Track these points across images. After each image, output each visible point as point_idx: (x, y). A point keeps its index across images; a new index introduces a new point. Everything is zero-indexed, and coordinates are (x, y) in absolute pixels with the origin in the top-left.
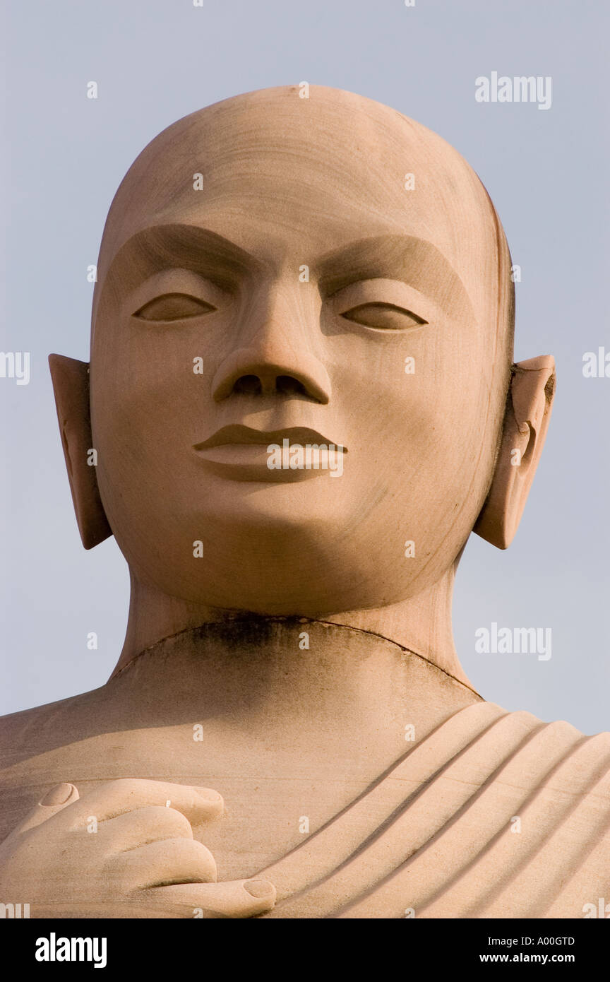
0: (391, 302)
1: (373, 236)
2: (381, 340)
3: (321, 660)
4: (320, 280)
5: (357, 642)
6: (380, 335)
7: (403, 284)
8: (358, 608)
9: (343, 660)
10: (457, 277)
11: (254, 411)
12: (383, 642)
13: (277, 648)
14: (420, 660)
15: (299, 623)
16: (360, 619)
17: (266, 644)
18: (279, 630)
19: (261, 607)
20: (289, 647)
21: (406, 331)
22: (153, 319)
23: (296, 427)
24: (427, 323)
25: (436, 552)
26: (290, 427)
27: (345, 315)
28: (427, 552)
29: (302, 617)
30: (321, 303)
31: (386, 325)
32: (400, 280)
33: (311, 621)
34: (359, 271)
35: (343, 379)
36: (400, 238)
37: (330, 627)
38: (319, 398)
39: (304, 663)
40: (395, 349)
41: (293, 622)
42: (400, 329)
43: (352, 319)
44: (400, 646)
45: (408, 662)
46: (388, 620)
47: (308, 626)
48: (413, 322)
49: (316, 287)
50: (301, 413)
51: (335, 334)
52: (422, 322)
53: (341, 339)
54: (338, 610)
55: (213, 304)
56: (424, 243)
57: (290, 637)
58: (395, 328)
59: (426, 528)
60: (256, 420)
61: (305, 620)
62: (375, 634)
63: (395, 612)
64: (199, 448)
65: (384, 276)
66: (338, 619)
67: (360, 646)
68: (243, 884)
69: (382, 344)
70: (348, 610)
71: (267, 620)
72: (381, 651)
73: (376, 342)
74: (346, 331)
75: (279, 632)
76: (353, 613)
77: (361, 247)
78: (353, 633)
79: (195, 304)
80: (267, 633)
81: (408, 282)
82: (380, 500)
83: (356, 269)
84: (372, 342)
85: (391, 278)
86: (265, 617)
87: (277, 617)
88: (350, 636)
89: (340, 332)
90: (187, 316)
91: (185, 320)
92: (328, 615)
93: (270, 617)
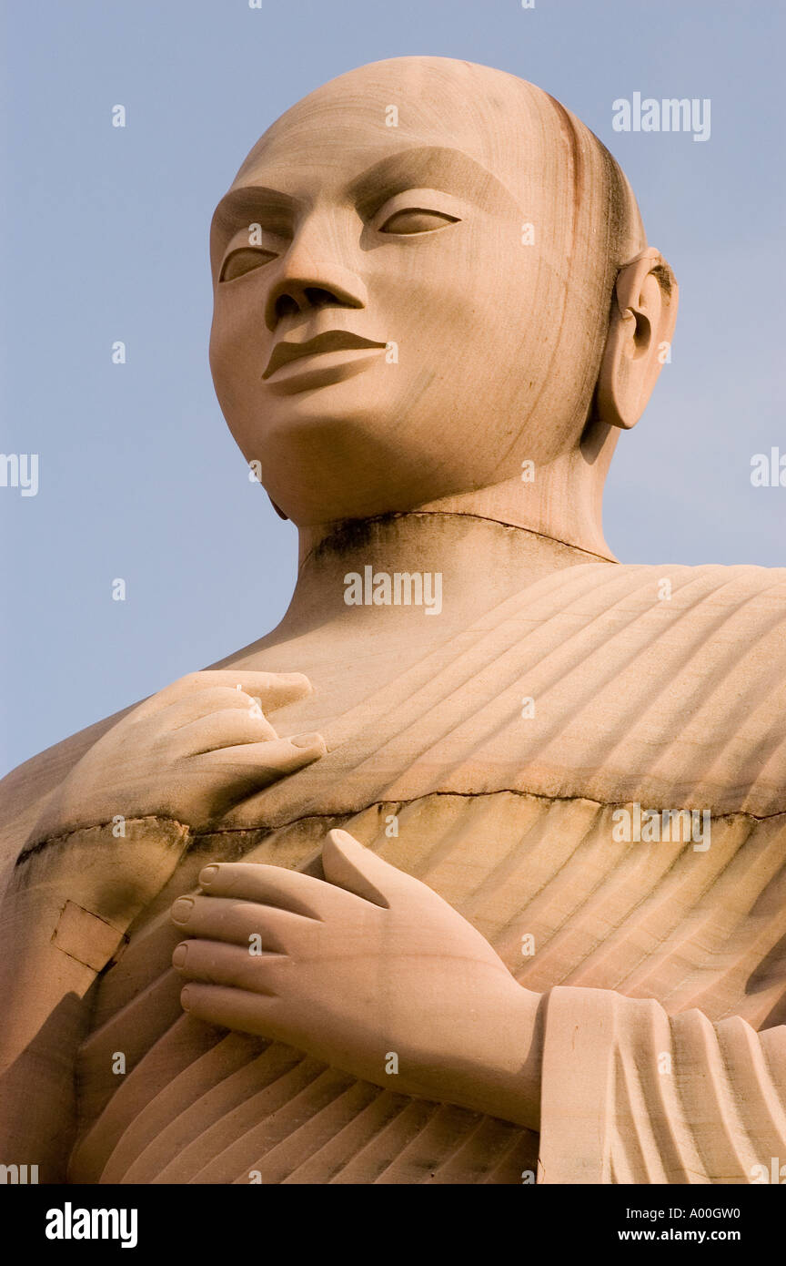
0: (415, 206)
1: (395, 153)
2: (414, 244)
3: (418, 547)
4: (356, 204)
5: (452, 526)
6: (412, 239)
7: (431, 191)
8: (448, 494)
9: (439, 543)
10: (492, 177)
11: (294, 327)
12: (480, 521)
13: (378, 545)
14: (528, 534)
15: (395, 518)
16: (454, 504)
17: (368, 544)
18: (377, 529)
19: (359, 512)
20: (387, 542)
21: (438, 231)
22: (231, 279)
23: (328, 332)
24: (460, 220)
25: (522, 432)
26: (322, 332)
27: (383, 230)
28: (509, 430)
29: (395, 513)
30: (362, 225)
31: (418, 228)
32: (428, 187)
33: (404, 514)
34: (389, 187)
35: (378, 285)
36: (423, 150)
37: (423, 517)
38: (353, 303)
39: (403, 553)
40: (428, 248)
41: (387, 518)
42: (431, 230)
43: (389, 232)
44: (502, 523)
45: (512, 536)
46: (483, 502)
47: (402, 519)
48: (445, 221)
49: (354, 211)
50: (333, 320)
51: (374, 248)
52: (454, 220)
53: (378, 252)
54: (428, 500)
55: (274, 251)
56: (447, 151)
57: (387, 533)
58: (426, 230)
59: (493, 406)
60: (295, 335)
61: (399, 514)
62: (470, 515)
63: (493, 493)
64: (266, 376)
65: (413, 187)
66: (430, 507)
67: (455, 527)
68: (290, 741)
69: (415, 246)
70: (438, 498)
71: (367, 521)
72: (478, 529)
73: (409, 245)
74: (383, 242)
75: (377, 531)
76: (445, 499)
77: (386, 165)
78: (447, 517)
79: (259, 255)
80: (367, 534)
81: (437, 187)
82: (429, 384)
83: (386, 187)
84: (406, 246)
85: (419, 187)
86: (364, 521)
87: (375, 517)
88: (443, 521)
89: (379, 245)
90: (254, 267)
91: (254, 271)
92: (419, 507)
93: (368, 518)
